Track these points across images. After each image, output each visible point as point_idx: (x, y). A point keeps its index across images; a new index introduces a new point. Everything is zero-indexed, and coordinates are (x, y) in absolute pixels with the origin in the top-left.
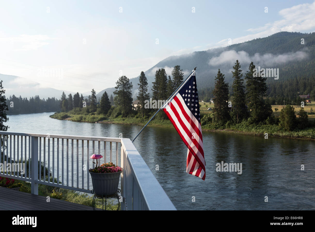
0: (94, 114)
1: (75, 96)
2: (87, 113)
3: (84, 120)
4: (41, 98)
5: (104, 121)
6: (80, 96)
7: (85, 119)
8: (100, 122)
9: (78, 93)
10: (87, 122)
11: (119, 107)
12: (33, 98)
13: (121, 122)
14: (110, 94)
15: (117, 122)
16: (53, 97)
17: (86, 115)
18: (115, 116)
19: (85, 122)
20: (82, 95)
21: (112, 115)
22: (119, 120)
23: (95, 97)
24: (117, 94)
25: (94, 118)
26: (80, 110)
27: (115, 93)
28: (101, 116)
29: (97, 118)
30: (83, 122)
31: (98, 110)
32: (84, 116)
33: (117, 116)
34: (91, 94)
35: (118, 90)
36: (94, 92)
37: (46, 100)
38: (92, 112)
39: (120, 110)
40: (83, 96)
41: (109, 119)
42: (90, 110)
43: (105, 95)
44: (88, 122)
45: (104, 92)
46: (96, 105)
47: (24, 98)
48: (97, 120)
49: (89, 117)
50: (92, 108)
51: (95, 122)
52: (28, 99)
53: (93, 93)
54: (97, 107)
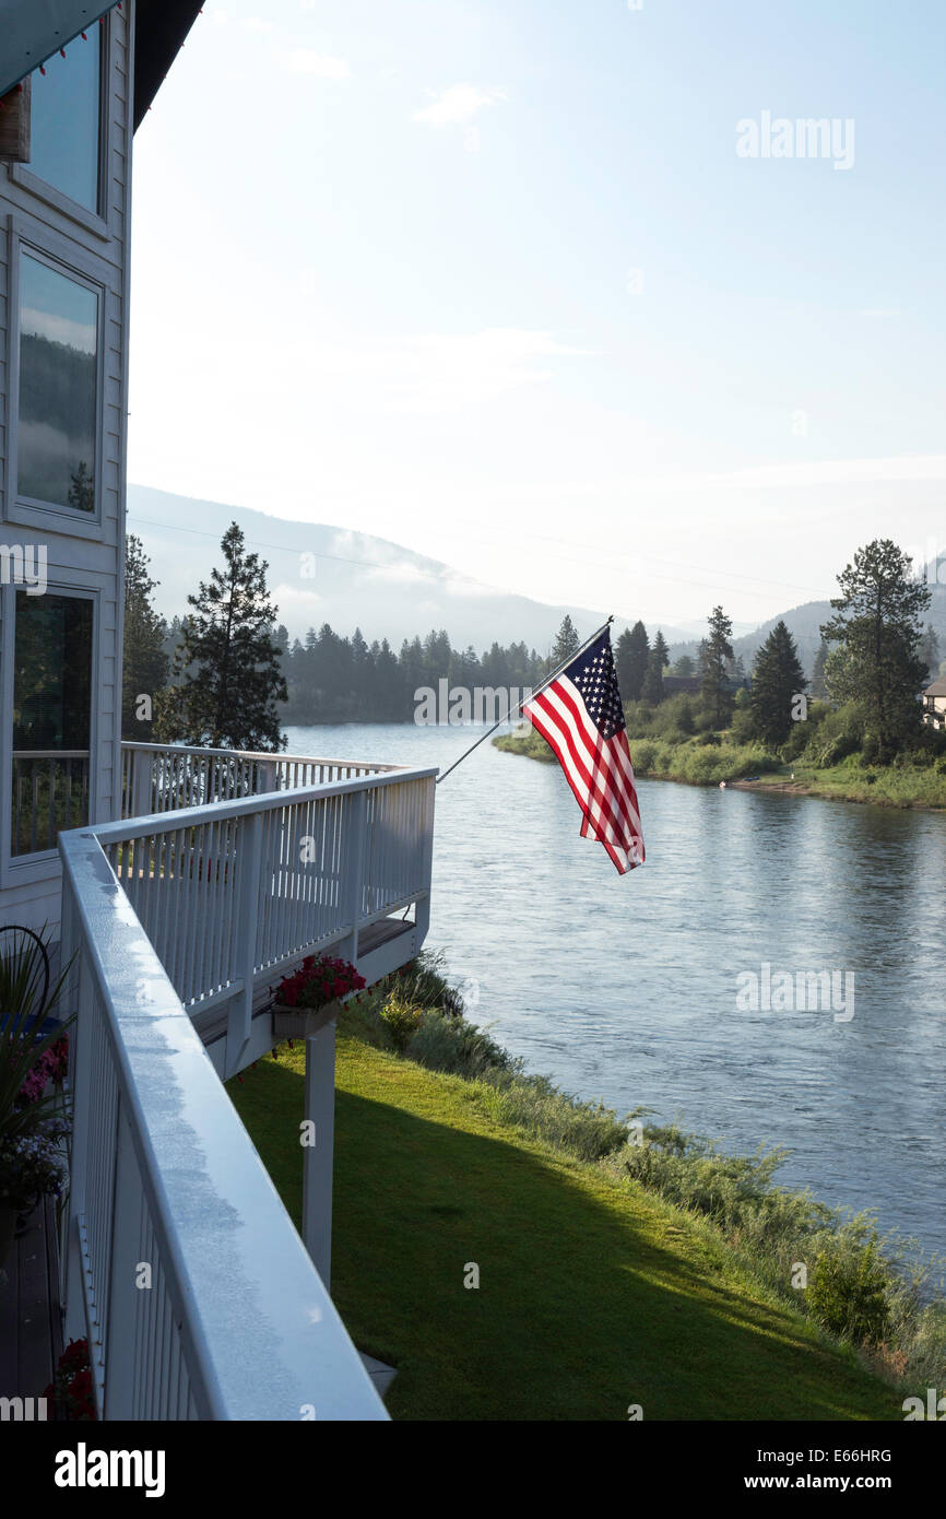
0: (718, 741)
1: (626, 639)
2: (678, 734)
3: (659, 770)
4: (458, 646)
5: (763, 780)
6: (652, 643)
7: (667, 762)
8: (742, 783)
9: (640, 626)
10: (675, 780)
11: (848, 710)
12: (417, 645)
13: (856, 789)
14: (807, 646)
15: (836, 788)
16: (518, 645)
17: (673, 742)
18: (824, 754)
19: (665, 778)
20: (660, 636)
21: (808, 752)
22: (847, 779)
23: (728, 650)
24: (840, 636)
25: (712, 762)
26: (648, 718)
27: (830, 633)
28: (755, 752)
29: (731, 761)
30: (654, 778)
31: (741, 717)
32: (662, 748)
33: (836, 758)
34: (705, 632)
35: (849, 614)
36: (721, 623)
37: (480, 657)
38: (706, 727)
39: (855, 726)
40: (668, 642)
41: (790, 770)
42: (698, 719)
43: (780, 642)
44: (681, 780)
45: (773, 628)
46: (732, 693)
47: (376, 643)
48: (729, 771)
49: (692, 753)
50: (708, 707)
51: (716, 784)
52: (396, 650)
53: (717, 626)
54: (733, 706)
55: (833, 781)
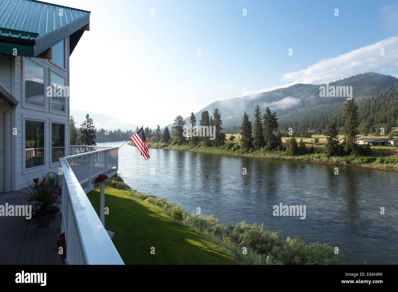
0: (158, 143)
1: (146, 129)
2: (153, 142)
3: (151, 147)
4: (122, 131)
5: (165, 147)
6: (149, 130)
7: (152, 146)
8: (162, 148)
9: (148, 127)
10: (153, 148)
11: (176, 138)
12: (116, 130)
13: (177, 148)
14: (170, 130)
15: (174, 148)
17: (153, 143)
18: (173, 144)
19: (152, 148)
20: (150, 129)
21: (171, 144)
22: (176, 147)
23: (160, 130)
24: (174, 128)
25: (158, 145)
26: (149, 140)
27: (173, 128)
28: (164, 144)
29: (160, 145)
30: (150, 148)
31: (162, 139)
32: (151, 144)
33: (174, 144)
34: (157, 128)
35: (175, 125)
36: (159, 127)
37: (125, 132)
38: (157, 141)
39: (177, 140)
40: (151, 129)
41: (168, 146)
42: (156, 140)
43: (167, 129)
44: (154, 148)
45: (166, 127)
46: (160, 136)
47: (110, 131)
48: (160, 146)
49: (155, 144)
50: (157, 138)
51: (158, 148)
52: (113, 132)
54: (161, 138)
55: (174, 147)
